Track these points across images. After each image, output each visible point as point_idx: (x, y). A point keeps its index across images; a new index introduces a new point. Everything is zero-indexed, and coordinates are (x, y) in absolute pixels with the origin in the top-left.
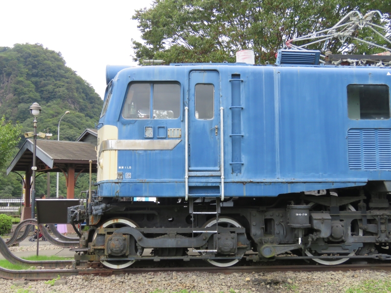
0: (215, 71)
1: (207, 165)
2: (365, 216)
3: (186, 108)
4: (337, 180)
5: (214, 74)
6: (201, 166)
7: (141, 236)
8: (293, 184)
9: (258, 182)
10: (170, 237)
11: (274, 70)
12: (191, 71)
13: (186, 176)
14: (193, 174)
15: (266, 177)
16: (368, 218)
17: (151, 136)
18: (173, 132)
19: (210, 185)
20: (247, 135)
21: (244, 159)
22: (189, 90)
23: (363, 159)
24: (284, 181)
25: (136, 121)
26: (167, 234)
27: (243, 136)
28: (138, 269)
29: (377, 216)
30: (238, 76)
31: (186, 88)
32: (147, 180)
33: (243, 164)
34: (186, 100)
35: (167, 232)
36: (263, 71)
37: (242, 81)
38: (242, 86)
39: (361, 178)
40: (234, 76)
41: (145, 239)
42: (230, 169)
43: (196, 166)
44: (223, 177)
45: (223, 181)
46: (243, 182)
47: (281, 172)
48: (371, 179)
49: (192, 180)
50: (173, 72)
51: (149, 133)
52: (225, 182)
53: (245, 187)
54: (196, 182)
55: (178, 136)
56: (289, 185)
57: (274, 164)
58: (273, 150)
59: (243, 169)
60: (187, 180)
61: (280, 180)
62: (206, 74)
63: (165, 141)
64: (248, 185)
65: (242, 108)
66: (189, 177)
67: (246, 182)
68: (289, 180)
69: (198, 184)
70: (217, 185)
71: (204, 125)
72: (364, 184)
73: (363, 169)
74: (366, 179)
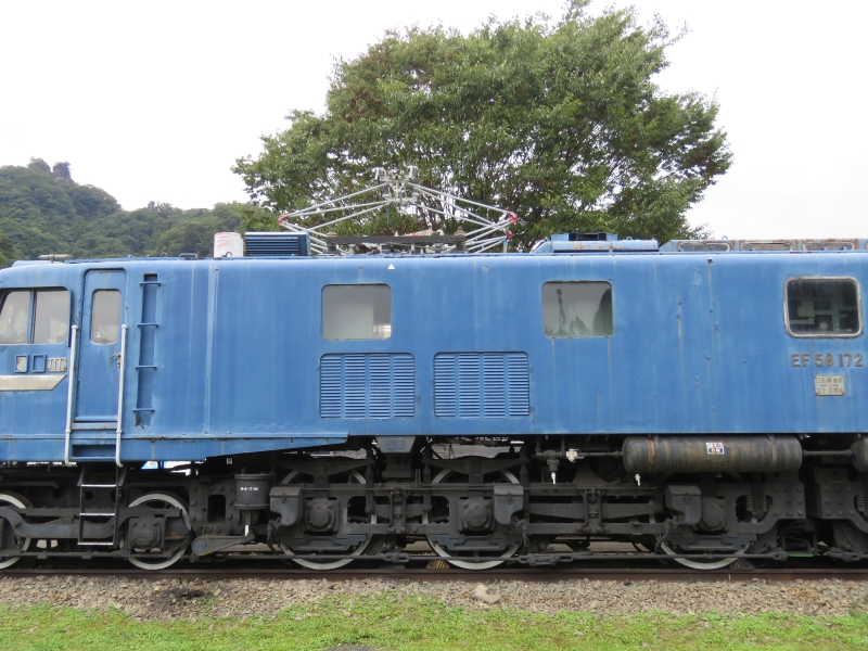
0: (121, 269)
1: (102, 413)
2: (373, 492)
3: (74, 327)
4: (298, 434)
5: (119, 275)
6: (94, 414)
7: (20, 519)
8: (228, 442)
9: (175, 439)
10: (64, 523)
11: (211, 267)
12: (88, 271)
13: (68, 430)
14: (79, 426)
15: (188, 431)
16: (376, 495)
17: (25, 370)
18: (55, 363)
19: (102, 443)
20: (162, 366)
21: (155, 403)
22: (83, 300)
23: (344, 401)
24: (214, 436)
25: (5, 347)
26: (58, 518)
27: (155, 368)
28: (24, 571)
29: (389, 491)
30: (155, 276)
31: (78, 297)
32: (15, 436)
33: (153, 411)
34: (77, 315)
35: (60, 515)
36: (193, 268)
37: (159, 285)
38: (159, 292)
39: (338, 431)
40: (147, 277)
41: (25, 525)
42: (132, 418)
43: (87, 414)
44: (119, 430)
45: (118, 436)
46: (151, 439)
47: (211, 423)
48: (353, 434)
49: (77, 436)
50: (61, 273)
51: (22, 365)
52: (122, 439)
53: (153, 446)
54: (81, 439)
55: (62, 369)
56: (222, 443)
57: (200, 410)
58: (201, 389)
59: (153, 419)
60: (67, 436)
61: (208, 436)
62: (109, 275)
63: (42, 377)
64: (158, 443)
65: (157, 326)
66: (73, 432)
67: (156, 439)
68: (223, 435)
69: (85, 442)
70: (113, 443)
71: (102, 351)
72: (343, 441)
73: (343, 417)
74: (345, 434)
